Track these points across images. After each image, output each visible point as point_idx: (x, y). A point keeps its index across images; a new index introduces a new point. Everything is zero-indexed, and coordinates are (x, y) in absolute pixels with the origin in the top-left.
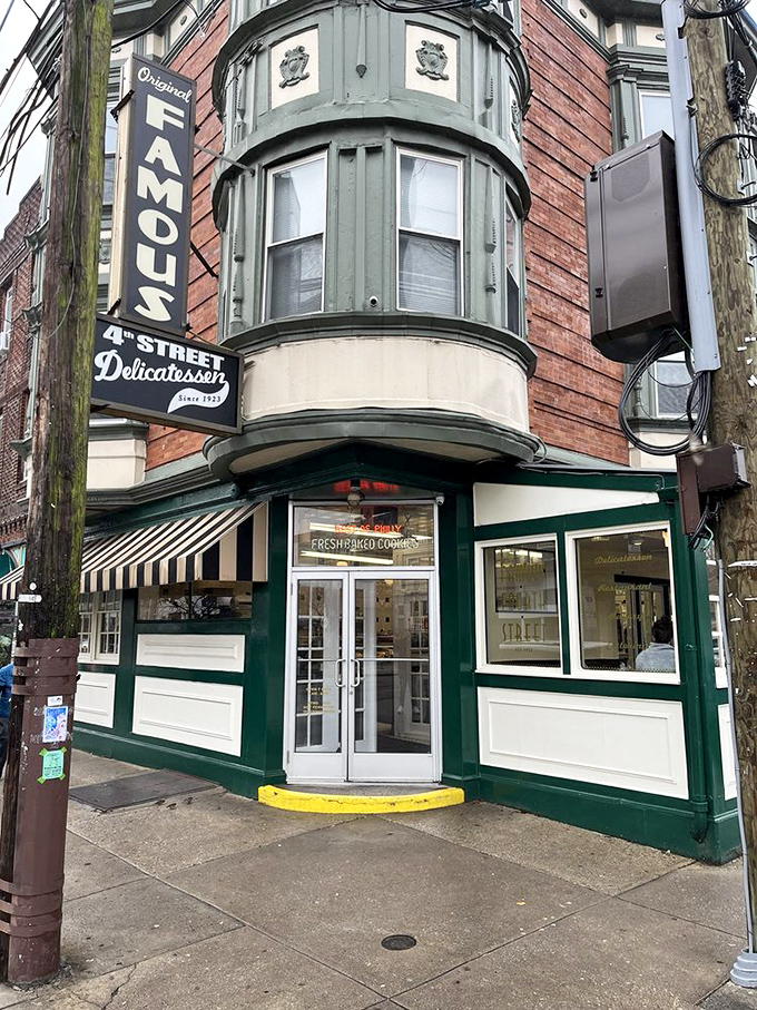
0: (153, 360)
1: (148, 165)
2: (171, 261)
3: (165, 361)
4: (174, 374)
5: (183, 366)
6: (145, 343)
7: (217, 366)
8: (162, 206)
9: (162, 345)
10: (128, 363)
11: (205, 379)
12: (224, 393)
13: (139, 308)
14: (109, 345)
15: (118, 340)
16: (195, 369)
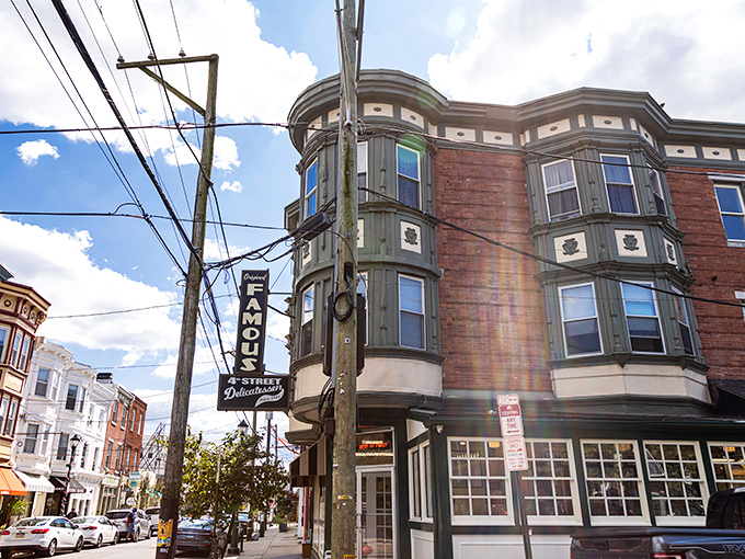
0: (249, 387)
1: (248, 311)
2: (256, 345)
3: (254, 386)
4: (259, 390)
5: (262, 386)
6: (245, 381)
7: (278, 383)
8: (253, 325)
9: (252, 380)
10: (238, 390)
11: (272, 390)
12: (281, 394)
13: (242, 368)
14: (230, 385)
15: (234, 383)
16: (267, 387)
